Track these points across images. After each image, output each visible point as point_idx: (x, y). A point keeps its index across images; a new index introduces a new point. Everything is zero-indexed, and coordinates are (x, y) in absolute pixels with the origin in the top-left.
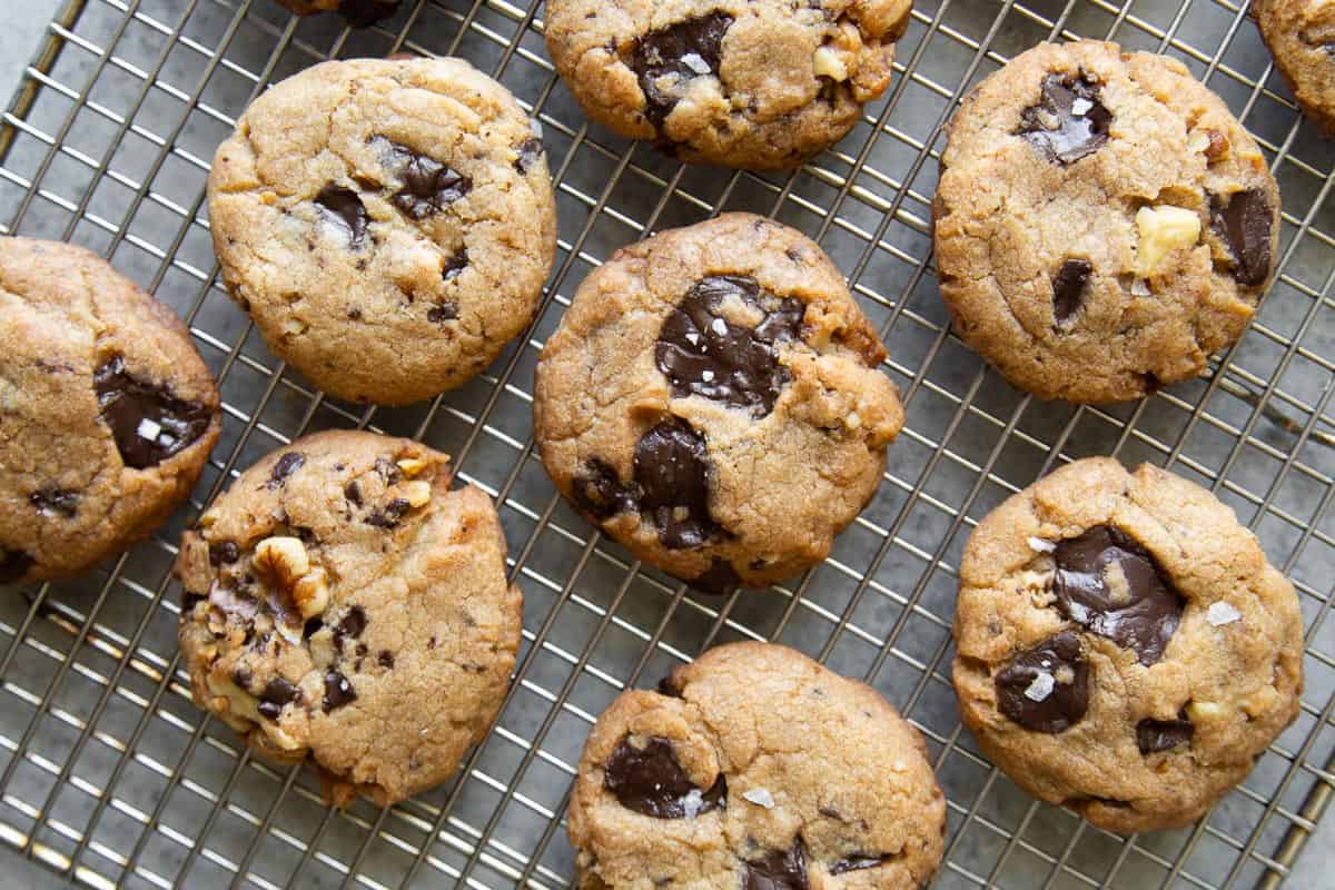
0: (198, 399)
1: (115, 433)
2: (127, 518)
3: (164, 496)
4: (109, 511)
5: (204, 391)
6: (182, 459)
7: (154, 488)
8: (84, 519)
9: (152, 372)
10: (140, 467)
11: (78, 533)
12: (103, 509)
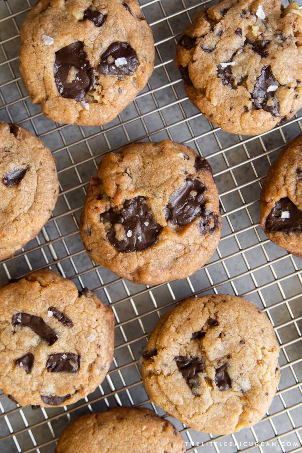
0: (274, 234)
1: (297, 208)
2: (278, 179)
3: (268, 194)
4: (285, 178)
5: (274, 237)
6: (268, 210)
7: (273, 195)
8: (293, 171)
9: (295, 236)
10: (282, 200)
11: (292, 165)
12: (287, 178)
